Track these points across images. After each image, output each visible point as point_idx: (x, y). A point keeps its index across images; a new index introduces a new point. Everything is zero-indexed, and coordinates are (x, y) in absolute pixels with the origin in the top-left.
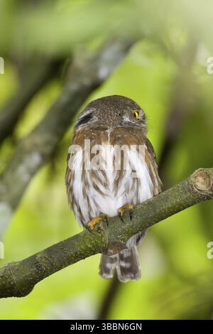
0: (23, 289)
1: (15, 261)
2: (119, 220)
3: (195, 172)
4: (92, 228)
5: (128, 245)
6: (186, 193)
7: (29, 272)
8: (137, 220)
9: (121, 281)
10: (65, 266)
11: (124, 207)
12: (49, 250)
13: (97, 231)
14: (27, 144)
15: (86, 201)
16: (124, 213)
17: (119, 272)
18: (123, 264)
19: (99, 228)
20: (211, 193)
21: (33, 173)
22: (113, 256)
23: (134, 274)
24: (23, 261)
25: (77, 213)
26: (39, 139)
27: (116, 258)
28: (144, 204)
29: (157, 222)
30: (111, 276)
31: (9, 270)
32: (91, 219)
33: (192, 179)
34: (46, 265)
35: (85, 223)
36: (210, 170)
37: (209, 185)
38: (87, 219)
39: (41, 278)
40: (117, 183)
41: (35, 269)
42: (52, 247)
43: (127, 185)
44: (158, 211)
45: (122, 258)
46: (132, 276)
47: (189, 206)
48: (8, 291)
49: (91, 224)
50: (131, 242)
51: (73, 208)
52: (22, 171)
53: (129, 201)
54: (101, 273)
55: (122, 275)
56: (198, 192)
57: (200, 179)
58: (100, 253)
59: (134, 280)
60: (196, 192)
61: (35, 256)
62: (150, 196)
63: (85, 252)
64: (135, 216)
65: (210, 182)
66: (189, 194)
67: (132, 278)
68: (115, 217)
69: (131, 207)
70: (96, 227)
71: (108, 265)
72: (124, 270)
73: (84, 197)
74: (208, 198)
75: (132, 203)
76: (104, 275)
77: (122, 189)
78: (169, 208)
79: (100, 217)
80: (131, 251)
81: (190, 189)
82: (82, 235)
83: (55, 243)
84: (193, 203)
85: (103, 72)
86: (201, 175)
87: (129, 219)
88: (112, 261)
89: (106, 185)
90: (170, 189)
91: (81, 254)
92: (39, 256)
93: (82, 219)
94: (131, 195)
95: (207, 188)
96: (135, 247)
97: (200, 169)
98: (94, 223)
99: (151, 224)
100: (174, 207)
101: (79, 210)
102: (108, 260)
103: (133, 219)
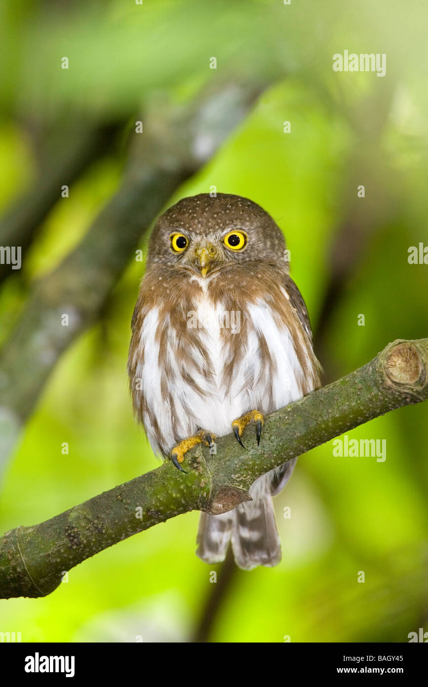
0: (42, 581)
1: (26, 525)
2: (236, 442)
3: (387, 348)
4: (181, 460)
5: (252, 494)
6: (369, 389)
7: (54, 546)
8: (270, 444)
9: (241, 567)
10: (127, 536)
11: (245, 418)
12: (94, 504)
13: (191, 465)
14: (50, 290)
15: (167, 404)
16: (244, 430)
17: (237, 549)
18: (246, 533)
19: (194, 460)
20: (420, 388)
21: (61, 348)
22: (225, 516)
23: (269, 554)
24: (42, 525)
25: (151, 429)
26: (75, 281)
27: (230, 522)
28: (284, 410)
29: (311, 447)
30: (221, 557)
31: (15, 543)
32: (178, 441)
33: (382, 361)
34: (88, 533)
35: (166, 448)
36: (418, 344)
37: (417, 372)
38: (170, 441)
39: (78, 559)
40: (229, 369)
41: (66, 540)
42: (100, 497)
43: (250, 371)
44: (313, 425)
45: (242, 520)
46: (265, 556)
47: (375, 415)
48: (12, 585)
49: (178, 452)
50: (259, 487)
51: (141, 419)
52: (40, 342)
53: (255, 406)
54: (201, 552)
55: (244, 554)
56: (395, 387)
57: (399, 361)
58: (198, 509)
59: (268, 566)
60: (389, 388)
61: (65, 515)
62: (297, 395)
63: (167, 507)
64: (267, 436)
65: (417, 367)
66: (375, 391)
67: (264, 562)
68: (226, 437)
69: (258, 417)
70: (189, 458)
71: (215, 535)
72: (247, 546)
73: (164, 399)
74: (414, 400)
75: (260, 409)
76: (208, 554)
77: (239, 380)
78: (335, 420)
79: (197, 436)
80: (261, 507)
81: (378, 380)
82: (160, 474)
83: (107, 489)
84: (384, 410)
85: (203, 146)
86: (400, 353)
87: (255, 440)
88: (223, 526)
89: (207, 374)
90: (338, 382)
91: (158, 511)
92: (73, 515)
93: (159, 439)
94: (258, 393)
95: (412, 378)
96: (270, 498)
97: (398, 341)
98: (185, 450)
99: (299, 452)
100: (344, 418)
101: (155, 424)
102: (215, 525)
103: (262, 442)
